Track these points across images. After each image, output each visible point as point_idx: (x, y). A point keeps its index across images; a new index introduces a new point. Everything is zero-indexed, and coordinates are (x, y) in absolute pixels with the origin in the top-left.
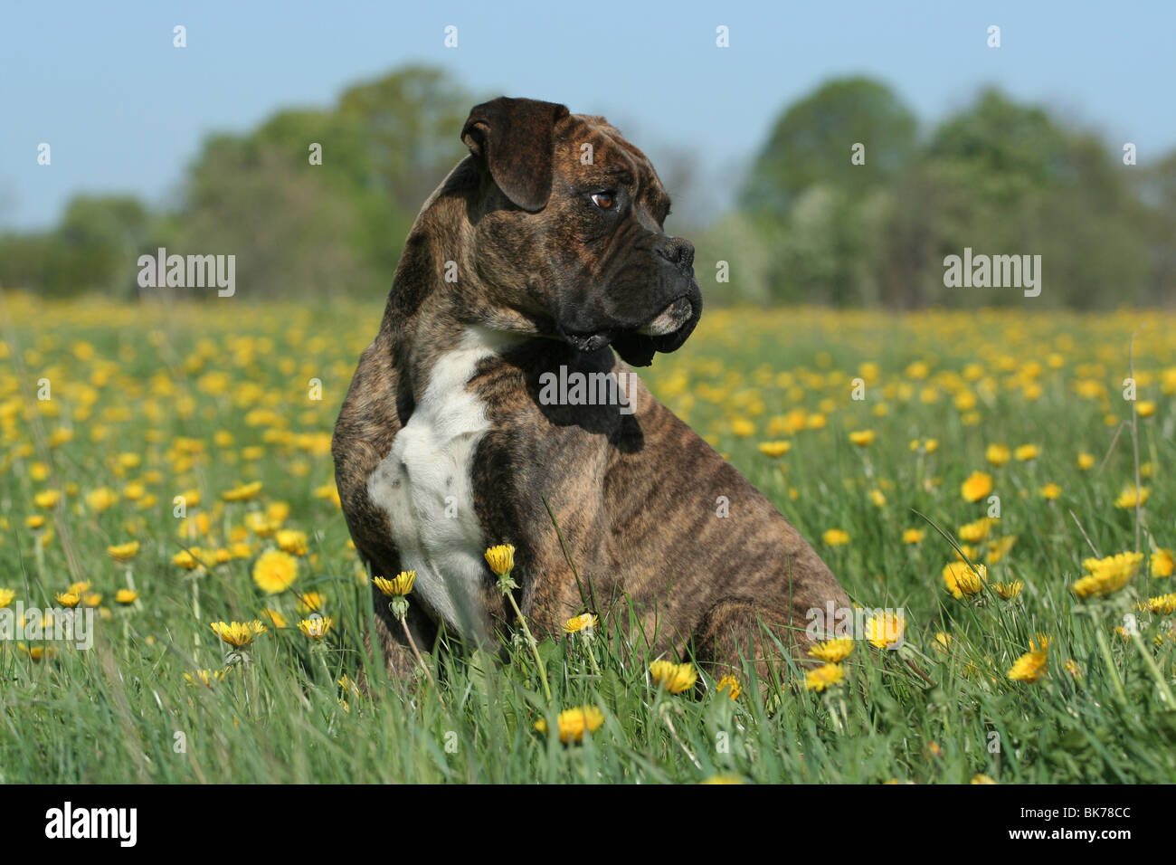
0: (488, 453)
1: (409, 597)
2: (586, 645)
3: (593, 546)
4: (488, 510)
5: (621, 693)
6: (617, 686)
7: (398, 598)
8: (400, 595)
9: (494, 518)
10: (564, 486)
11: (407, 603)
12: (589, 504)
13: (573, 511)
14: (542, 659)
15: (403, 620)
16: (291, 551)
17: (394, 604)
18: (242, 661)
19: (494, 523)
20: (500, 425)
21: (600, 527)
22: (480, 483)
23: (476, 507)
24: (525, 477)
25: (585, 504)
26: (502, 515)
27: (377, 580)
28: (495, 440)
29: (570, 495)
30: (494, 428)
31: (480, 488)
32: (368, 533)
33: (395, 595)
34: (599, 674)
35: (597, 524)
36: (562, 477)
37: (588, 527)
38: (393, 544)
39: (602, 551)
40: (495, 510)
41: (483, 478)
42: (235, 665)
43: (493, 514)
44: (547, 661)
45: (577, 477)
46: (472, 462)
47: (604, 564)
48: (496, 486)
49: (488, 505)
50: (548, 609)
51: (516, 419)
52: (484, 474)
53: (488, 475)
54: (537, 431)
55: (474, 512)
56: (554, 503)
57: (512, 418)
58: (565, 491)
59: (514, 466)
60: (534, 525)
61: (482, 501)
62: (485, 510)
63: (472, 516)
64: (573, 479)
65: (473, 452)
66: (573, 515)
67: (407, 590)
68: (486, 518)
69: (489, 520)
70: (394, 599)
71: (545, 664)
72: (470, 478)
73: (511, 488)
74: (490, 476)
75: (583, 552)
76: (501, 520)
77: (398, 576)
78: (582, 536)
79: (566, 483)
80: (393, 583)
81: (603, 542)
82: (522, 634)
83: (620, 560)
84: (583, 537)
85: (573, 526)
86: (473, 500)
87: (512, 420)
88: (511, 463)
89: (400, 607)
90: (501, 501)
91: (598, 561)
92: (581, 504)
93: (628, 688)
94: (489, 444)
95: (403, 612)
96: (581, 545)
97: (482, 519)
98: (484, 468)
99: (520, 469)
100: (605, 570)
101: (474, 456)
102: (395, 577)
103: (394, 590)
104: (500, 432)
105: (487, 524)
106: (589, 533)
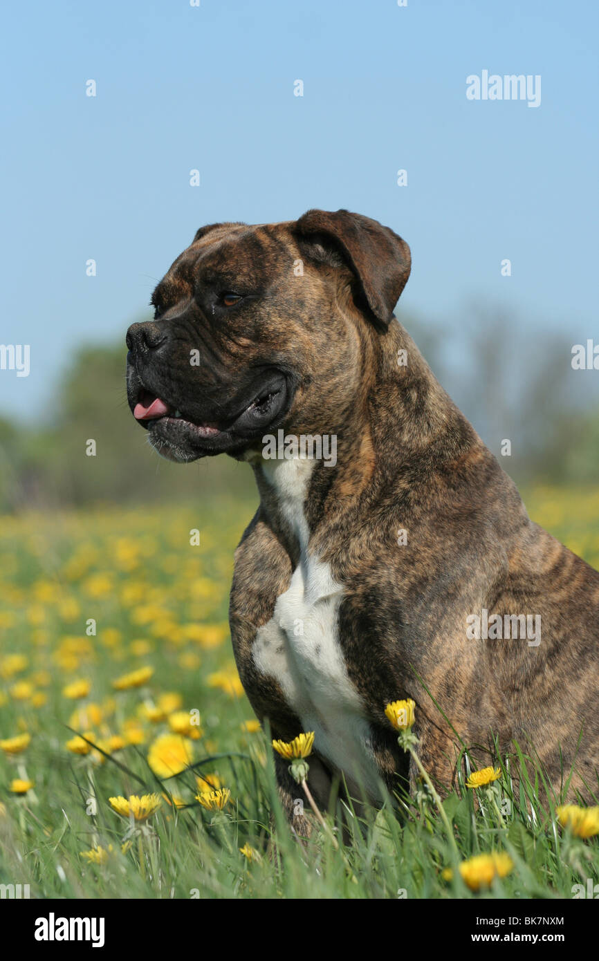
0: (350, 618)
1: (308, 759)
2: (490, 800)
3: (474, 701)
4: (363, 675)
5: (531, 846)
6: (526, 838)
7: (298, 761)
8: (299, 758)
9: (371, 682)
10: (435, 643)
11: (307, 765)
12: (466, 660)
13: (449, 668)
14: (448, 815)
15: (304, 783)
16: (185, 733)
17: (294, 767)
18: (142, 835)
19: (371, 687)
20: (355, 589)
21: (481, 681)
22: (350, 648)
23: (350, 673)
24: (391, 638)
25: (461, 659)
26: (378, 678)
27: (276, 744)
28: (355, 604)
29: (443, 652)
30: (350, 593)
31: (351, 654)
32: (264, 702)
33: (294, 758)
34: (505, 827)
35: (476, 678)
36: (432, 637)
37: (466, 683)
38: (289, 709)
39: (486, 704)
40: (370, 674)
41: (351, 644)
42: (137, 839)
43: (368, 679)
44: (452, 816)
45: (449, 633)
46: (337, 628)
47: (489, 716)
48: (366, 650)
49: (362, 670)
50: (436, 765)
51: (369, 579)
52: (352, 639)
53: (356, 639)
54: (395, 590)
55: (349, 679)
56: (427, 662)
57: (364, 580)
58: (437, 648)
59: (378, 629)
60: (411, 684)
61: (355, 666)
62: (360, 675)
63: (347, 683)
64: (445, 635)
65: (337, 618)
66: (449, 672)
67: (306, 752)
68: (363, 683)
69: (366, 686)
70: (293, 762)
71: (451, 820)
72: (339, 645)
73: (380, 649)
74: (359, 640)
75: (465, 706)
76: (377, 683)
77: (297, 738)
78: (461, 691)
79: (438, 640)
80: (292, 746)
81: (485, 695)
82: (426, 791)
83: (505, 711)
84: (462, 693)
85: (451, 682)
86: (345, 667)
87: (364, 581)
88: (374, 626)
89: (300, 770)
90: (374, 664)
91: (482, 714)
92: (456, 660)
93: (536, 839)
94: (349, 608)
95: (303, 774)
96: (461, 700)
97: (359, 686)
98: (350, 633)
99: (384, 631)
100: (490, 721)
101: (338, 622)
102: (293, 739)
103: (293, 752)
104: (355, 596)
105: (364, 689)
106: (469, 688)
